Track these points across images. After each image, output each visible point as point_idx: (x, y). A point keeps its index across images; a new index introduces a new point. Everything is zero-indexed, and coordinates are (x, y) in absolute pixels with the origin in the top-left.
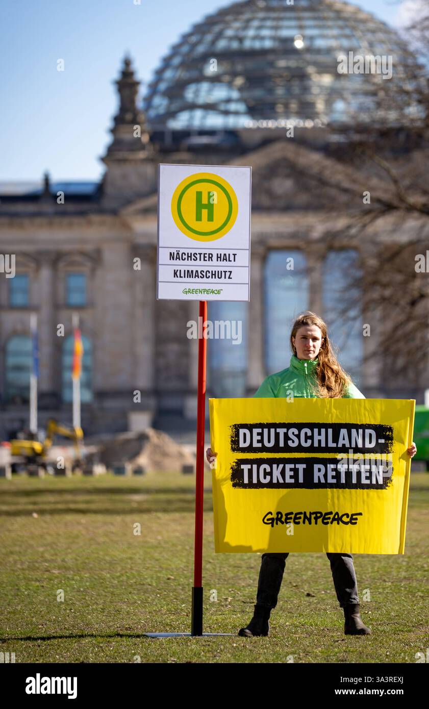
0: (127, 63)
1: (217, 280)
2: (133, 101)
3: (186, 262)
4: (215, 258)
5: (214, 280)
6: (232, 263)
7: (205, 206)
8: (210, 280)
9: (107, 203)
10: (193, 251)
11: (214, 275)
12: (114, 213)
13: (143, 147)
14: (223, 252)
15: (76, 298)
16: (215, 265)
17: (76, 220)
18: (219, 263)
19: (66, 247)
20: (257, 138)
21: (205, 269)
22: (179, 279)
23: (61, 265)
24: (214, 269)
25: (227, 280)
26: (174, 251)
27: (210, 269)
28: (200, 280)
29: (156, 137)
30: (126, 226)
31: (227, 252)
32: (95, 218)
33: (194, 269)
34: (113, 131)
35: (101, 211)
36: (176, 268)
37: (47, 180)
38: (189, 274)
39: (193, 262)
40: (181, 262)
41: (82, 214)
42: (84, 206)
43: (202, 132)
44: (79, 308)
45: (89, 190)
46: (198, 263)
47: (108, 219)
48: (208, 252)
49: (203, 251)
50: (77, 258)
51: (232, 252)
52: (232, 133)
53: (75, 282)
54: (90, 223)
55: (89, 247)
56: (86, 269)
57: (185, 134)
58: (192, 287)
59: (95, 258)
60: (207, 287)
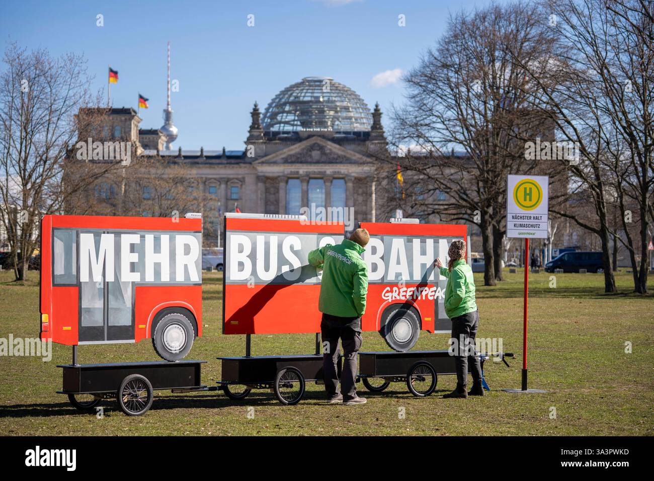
0: (256, 106)
1: (533, 228)
2: (258, 120)
3: (520, 220)
4: (532, 218)
5: (532, 228)
6: (540, 221)
7: (528, 194)
8: (530, 228)
9: (246, 160)
10: (523, 215)
11: (532, 226)
12: (250, 163)
13: (261, 138)
14: (536, 216)
15: (234, 196)
16: (532, 222)
17: (236, 166)
18: (534, 221)
19: (231, 176)
20: (306, 135)
21: (528, 223)
22: (516, 228)
23: (229, 183)
24: (532, 223)
25: (538, 229)
26: (514, 215)
27: (530, 223)
28: (526, 228)
29: (266, 134)
30: (255, 168)
31: (538, 215)
32: (242, 165)
33: (523, 223)
34: (249, 132)
35: (245, 163)
36: (515, 223)
37: (224, 150)
38: (521, 226)
39: (523, 220)
40: (518, 220)
41: (238, 163)
42: (239, 161)
43: (284, 133)
44: (236, 200)
45: (240, 154)
46: (525, 220)
47: (248, 165)
48: (529, 215)
49: (527, 215)
50: (236, 181)
51: (540, 216)
52: (296, 133)
53: (234, 190)
54: (241, 167)
55: (240, 176)
56: (239, 185)
57: (278, 133)
58: (522, 231)
59: (242, 181)
60: (529, 232)
